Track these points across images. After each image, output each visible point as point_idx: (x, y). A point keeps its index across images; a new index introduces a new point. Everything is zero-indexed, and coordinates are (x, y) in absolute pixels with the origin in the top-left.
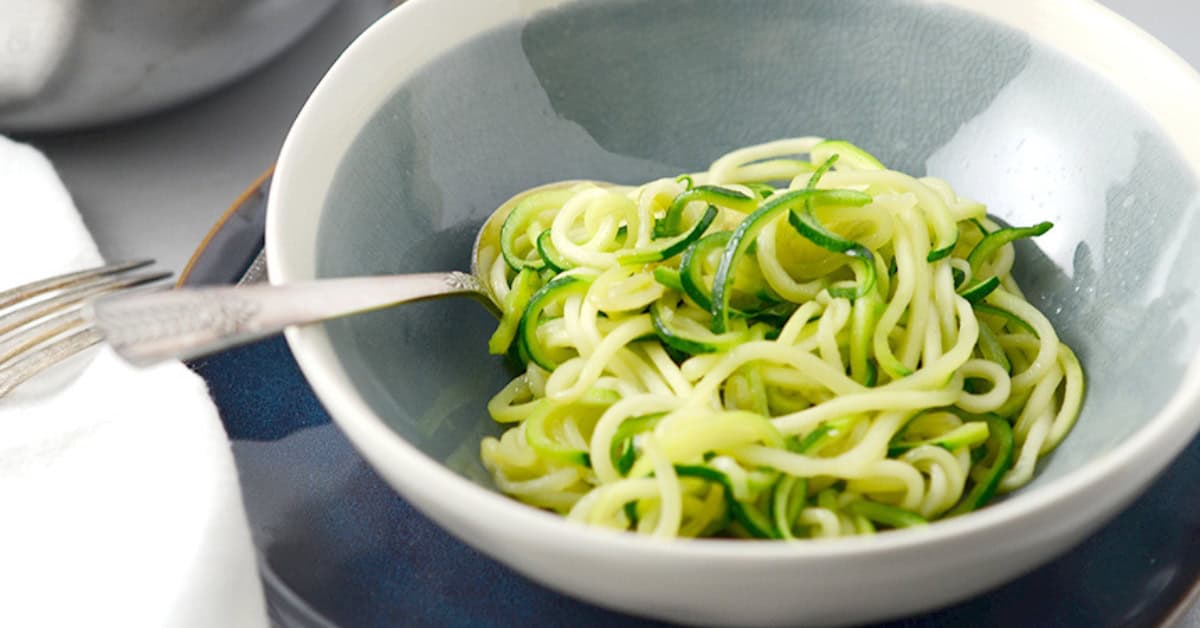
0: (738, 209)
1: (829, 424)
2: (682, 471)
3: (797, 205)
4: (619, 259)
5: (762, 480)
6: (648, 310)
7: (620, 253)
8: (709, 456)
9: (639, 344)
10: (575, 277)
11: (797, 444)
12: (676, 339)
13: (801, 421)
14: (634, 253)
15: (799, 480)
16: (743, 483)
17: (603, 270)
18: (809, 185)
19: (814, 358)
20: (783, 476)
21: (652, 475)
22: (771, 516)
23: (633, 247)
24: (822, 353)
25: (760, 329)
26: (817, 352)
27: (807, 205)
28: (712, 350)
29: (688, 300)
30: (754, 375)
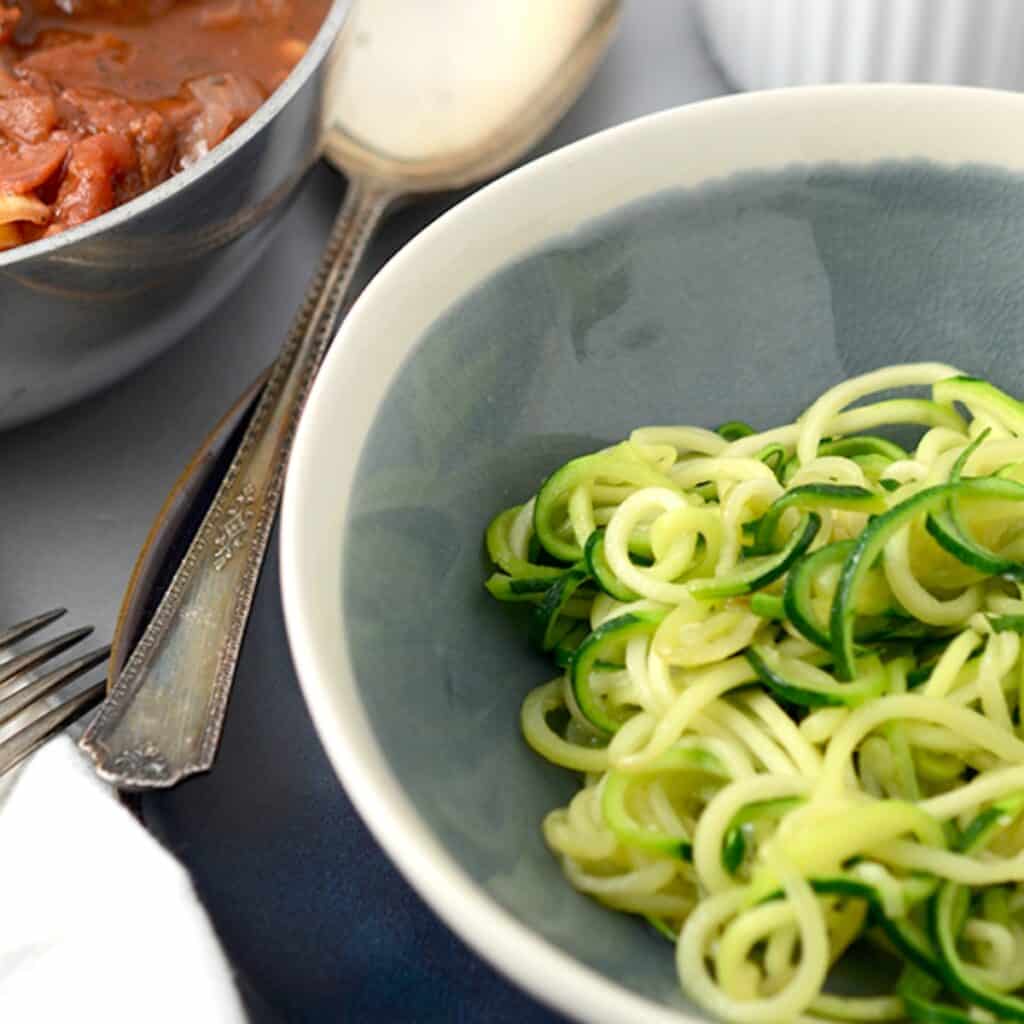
0: (856, 509)
1: (999, 805)
2: (819, 887)
3: (934, 504)
4: (694, 594)
5: (919, 889)
6: (745, 652)
7: (695, 585)
8: (850, 863)
9: (736, 696)
10: (637, 615)
11: (959, 837)
12: (791, 689)
13: (962, 800)
14: (712, 584)
15: (962, 887)
16: (895, 895)
17: (673, 606)
18: (952, 475)
19: (975, 716)
20: (943, 882)
21: (779, 895)
22: (932, 931)
23: (711, 574)
24: (985, 706)
25: (899, 669)
26: (977, 707)
27: (948, 506)
28: (838, 703)
29: (792, 631)
30: (899, 738)
